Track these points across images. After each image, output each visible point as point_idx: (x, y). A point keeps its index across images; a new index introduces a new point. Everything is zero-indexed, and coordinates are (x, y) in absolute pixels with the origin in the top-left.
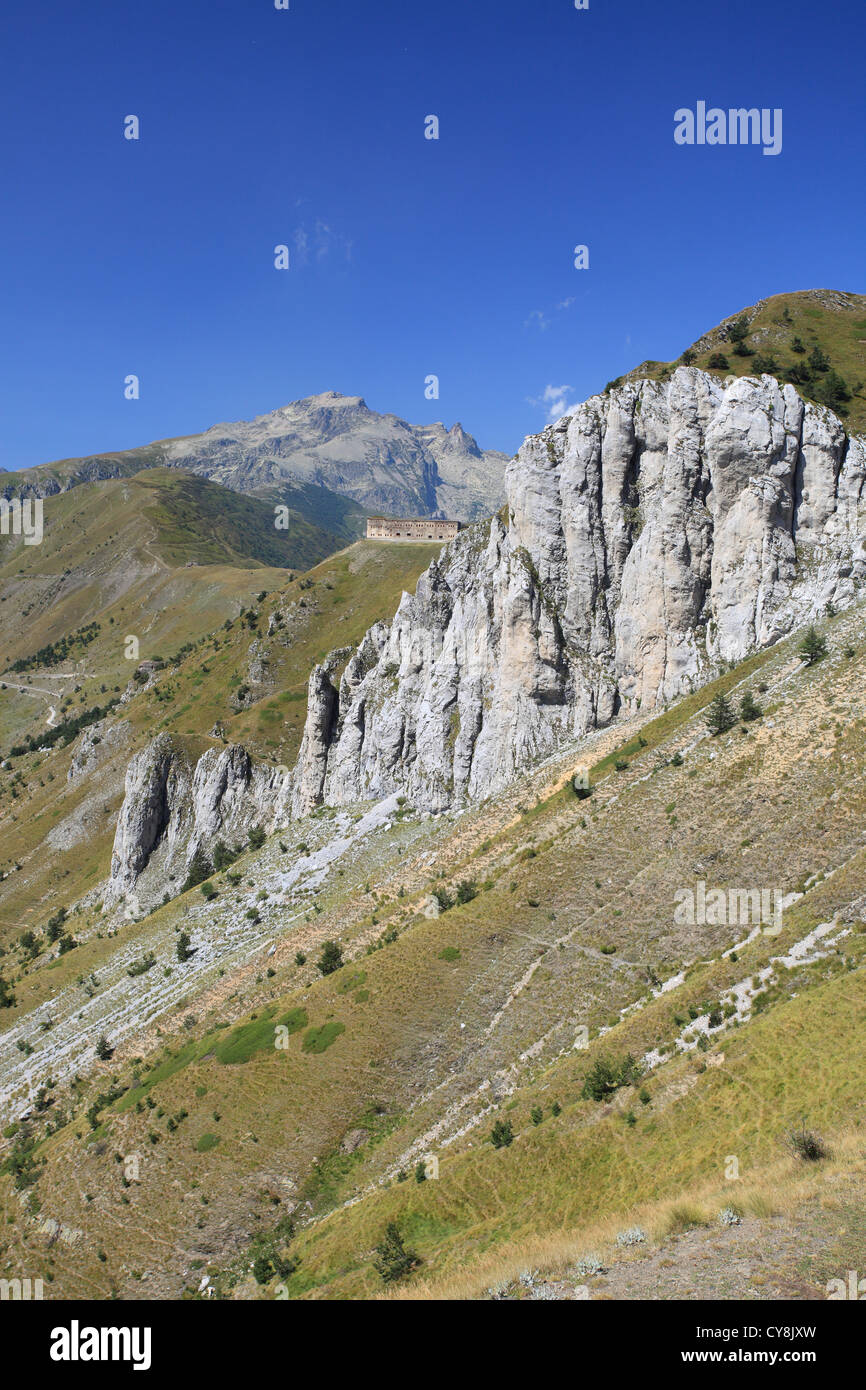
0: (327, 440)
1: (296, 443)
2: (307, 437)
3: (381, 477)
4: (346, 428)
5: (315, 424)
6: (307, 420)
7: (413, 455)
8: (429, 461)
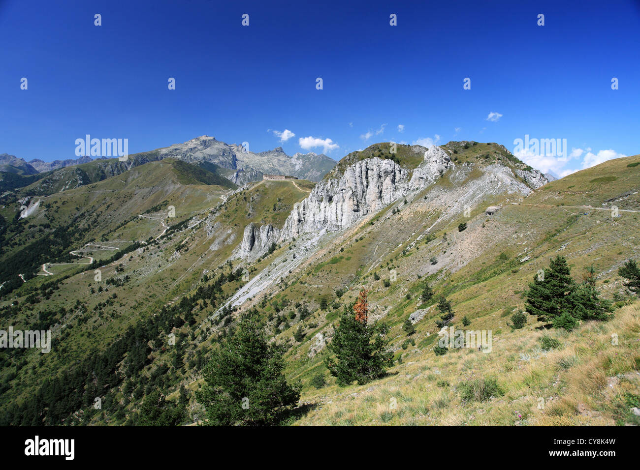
0: (206, 149)
1: (196, 149)
2: (199, 148)
3: (221, 159)
4: (210, 146)
5: (201, 144)
6: (199, 143)
7: (230, 153)
8: (234, 154)
